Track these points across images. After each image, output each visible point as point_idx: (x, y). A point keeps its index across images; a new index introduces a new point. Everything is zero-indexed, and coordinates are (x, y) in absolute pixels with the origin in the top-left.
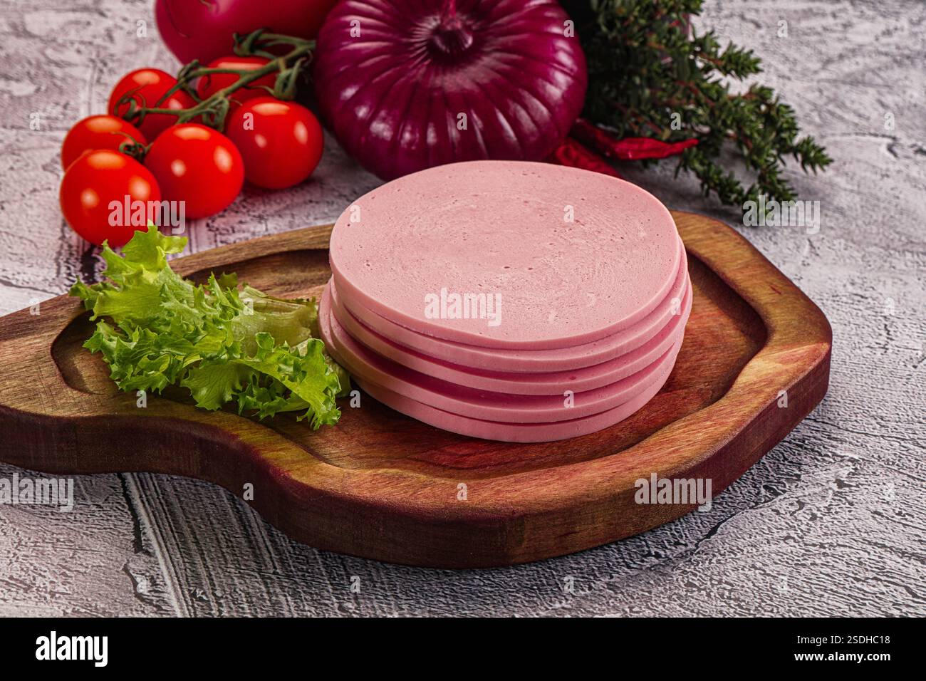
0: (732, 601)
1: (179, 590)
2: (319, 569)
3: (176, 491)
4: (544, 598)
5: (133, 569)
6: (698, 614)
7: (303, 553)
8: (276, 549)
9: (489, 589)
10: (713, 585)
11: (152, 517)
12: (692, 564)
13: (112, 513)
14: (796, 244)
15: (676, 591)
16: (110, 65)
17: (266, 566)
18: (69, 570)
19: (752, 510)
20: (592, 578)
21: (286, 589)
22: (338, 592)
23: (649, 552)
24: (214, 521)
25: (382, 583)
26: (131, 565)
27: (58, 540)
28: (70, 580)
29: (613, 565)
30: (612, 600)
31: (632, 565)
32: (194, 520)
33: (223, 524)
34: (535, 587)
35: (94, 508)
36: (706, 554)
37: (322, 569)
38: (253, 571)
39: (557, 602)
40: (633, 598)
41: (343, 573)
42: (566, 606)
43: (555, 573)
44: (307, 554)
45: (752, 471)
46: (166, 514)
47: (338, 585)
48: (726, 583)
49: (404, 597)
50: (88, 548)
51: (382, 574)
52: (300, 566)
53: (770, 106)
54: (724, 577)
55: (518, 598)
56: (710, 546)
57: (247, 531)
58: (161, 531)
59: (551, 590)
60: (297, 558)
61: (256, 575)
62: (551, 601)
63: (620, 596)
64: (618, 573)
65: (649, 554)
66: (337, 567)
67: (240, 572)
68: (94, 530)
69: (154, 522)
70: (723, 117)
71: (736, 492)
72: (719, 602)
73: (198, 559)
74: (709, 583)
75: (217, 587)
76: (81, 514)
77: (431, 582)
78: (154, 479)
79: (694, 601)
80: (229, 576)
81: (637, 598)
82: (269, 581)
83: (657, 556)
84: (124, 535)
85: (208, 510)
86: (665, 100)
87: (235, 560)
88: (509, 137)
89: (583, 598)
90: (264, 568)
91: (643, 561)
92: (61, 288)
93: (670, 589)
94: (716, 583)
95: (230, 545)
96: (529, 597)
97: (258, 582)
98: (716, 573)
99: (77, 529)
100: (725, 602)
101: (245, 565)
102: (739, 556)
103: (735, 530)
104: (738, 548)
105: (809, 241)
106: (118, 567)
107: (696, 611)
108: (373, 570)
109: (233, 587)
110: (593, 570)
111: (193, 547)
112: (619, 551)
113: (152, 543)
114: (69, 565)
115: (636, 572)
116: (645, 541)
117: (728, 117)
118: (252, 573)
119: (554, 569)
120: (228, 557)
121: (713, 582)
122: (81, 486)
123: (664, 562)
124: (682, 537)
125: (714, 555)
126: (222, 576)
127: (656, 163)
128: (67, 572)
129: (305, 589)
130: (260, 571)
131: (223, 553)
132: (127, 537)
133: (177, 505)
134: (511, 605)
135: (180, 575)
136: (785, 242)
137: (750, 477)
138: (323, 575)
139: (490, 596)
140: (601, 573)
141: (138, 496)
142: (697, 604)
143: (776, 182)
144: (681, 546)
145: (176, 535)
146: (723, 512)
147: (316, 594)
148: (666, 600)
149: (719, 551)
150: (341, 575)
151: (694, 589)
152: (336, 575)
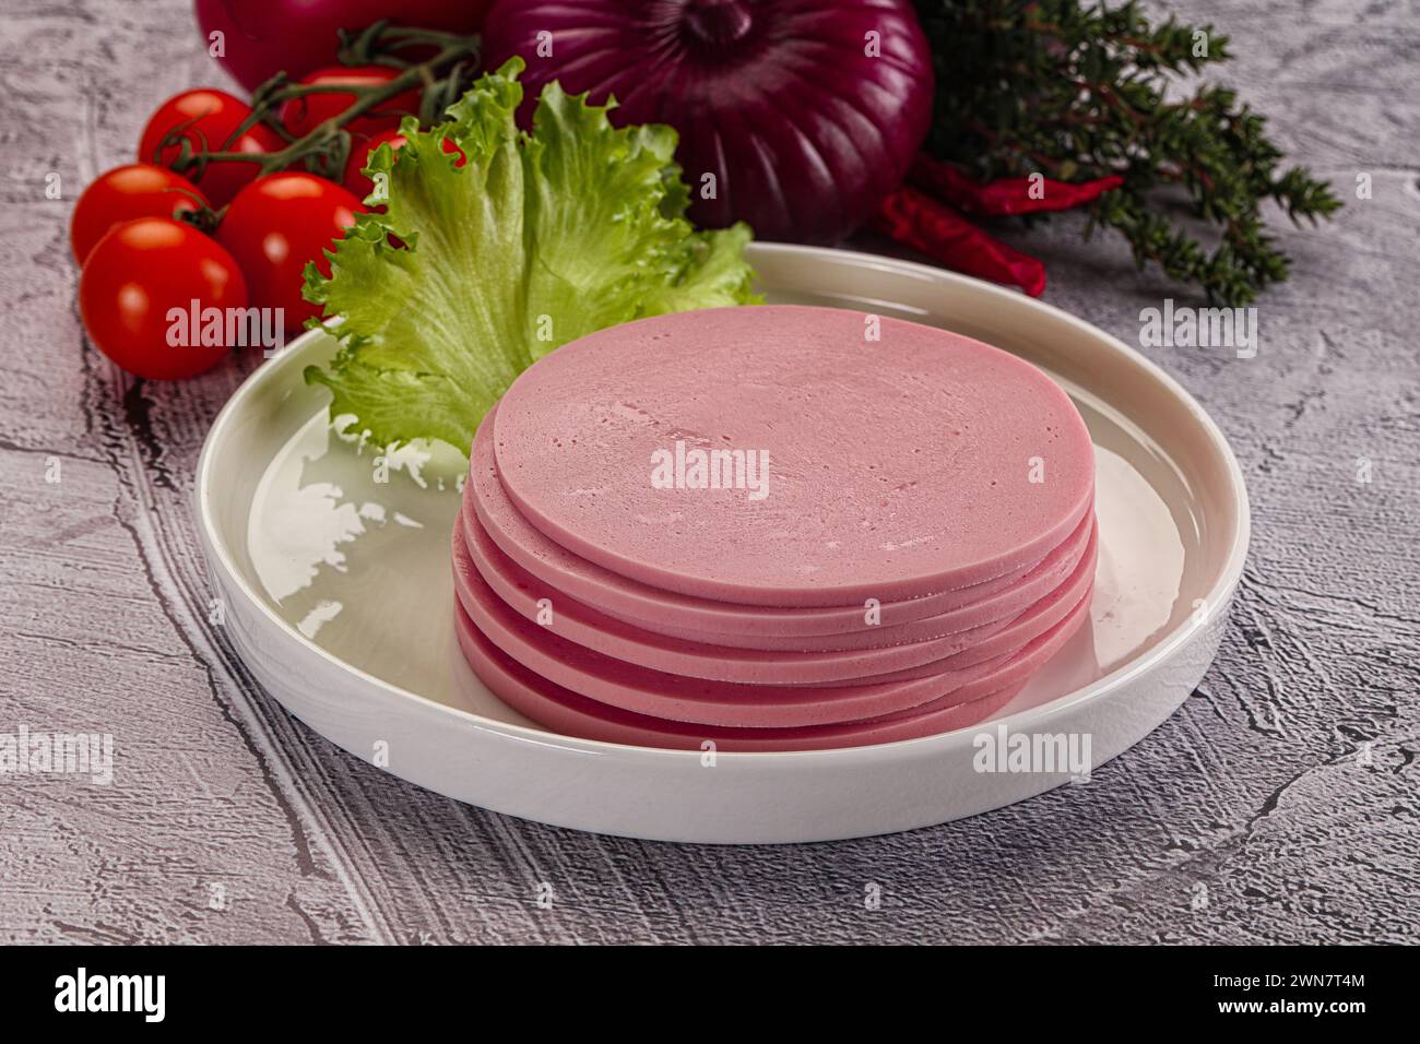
0: (1329, 918)
1: (390, 933)
2: (620, 889)
3: (352, 770)
4: (1011, 924)
5: (305, 902)
6: (1276, 939)
7: (588, 865)
8: (541, 859)
9: (916, 912)
10: (1291, 892)
11: (321, 816)
12: (1249, 858)
13: (250, 811)
14: (1301, 339)
15: (1232, 904)
16: (117, 96)
17: (530, 888)
18: (196, 908)
19: (1327, 767)
20: (1085, 887)
21: (572, 926)
22: (661, 927)
23: (1171, 840)
24: (427, 818)
25: (733, 909)
26: (300, 896)
27: (168, 860)
28: (200, 925)
29: (1116, 864)
30: (1127, 923)
31: (1148, 864)
32: (393, 817)
33: (442, 822)
34: (993, 907)
35: (220, 804)
36: (1267, 841)
37: (626, 890)
38: (510, 897)
39: (1035, 929)
40: (1161, 918)
41: (662, 895)
42: (1051, 935)
43: (1020, 881)
44: (595, 866)
45: (1313, 703)
46: (343, 810)
47: (658, 914)
48: (1312, 887)
49: (774, 931)
50: (222, 871)
51: (729, 894)
52: (588, 887)
53: (1233, 120)
54: (1307, 878)
55: (968, 925)
56: (1272, 827)
57: (485, 832)
58: (340, 839)
59: (1021, 910)
60: (580, 874)
61: (516, 903)
62: (1024, 929)
63: (1138, 915)
64: (1127, 877)
65: (1172, 845)
66: (651, 885)
67: (487, 901)
68: (225, 840)
69: (325, 823)
70: (1163, 137)
71: (1294, 737)
72: (1307, 919)
73: (411, 881)
74: (1283, 888)
75: (453, 926)
76: (199, 814)
77: (816, 905)
78: (312, 752)
79: (1265, 919)
80: (470, 907)
81: (1169, 918)
82: (539, 913)
83: (1187, 847)
84: (278, 846)
85: (413, 799)
86: (1054, 117)
87: (474, 881)
88: (821, 178)
89: (1077, 921)
90: (526, 892)
91: (1164, 857)
92: (98, 450)
93: (1221, 901)
94: (1295, 888)
95: (462, 856)
96: (986, 922)
97: (521, 916)
98: (1291, 872)
99: (196, 840)
100: (1318, 919)
101: (495, 889)
102: (1323, 842)
103: (1307, 800)
104: (1319, 830)
105: (1323, 334)
106: (279, 901)
107: (1271, 934)
108: (712, 888)
109: (480, 925)
110: (1084, 875)
111: (400, 862)
112: (1120, 840)
113: (328, 857)
114: (193, 900)
115: (1157, 876)
116: (1160, 823)
117: (1171, 137)
118: (508, 901)
119: (1017, 875)
120: (462, 876)
121: (1290, 886)
122: (191, 768)
123: (1200, 856)
124: (1220, 815)
125: (1282, 843)
126: (458, 908)
127: (1046, 220)
128: (193, 912)
129: (603, 924)
130: (521, 898)
131: (452, 870)
132: (286, 850)
133: (359, 795)
134: (958, 937)
135: (385, 909)
136: (1283, 337)
137: (1313, 713)
138: (629, 900)
139: (919, 924)
140: (1098, 879)
141: (290, 782)
142: (1271, 924)
143: (1255, 241)
144: (1222, 830)
145: (367, 843)
146: (1280, 771)
147: (625, 932)
148: (1218, 919)
149: (1288, 835)
150: (660, 898)
151: (1261, 899)
152: (651, 899)
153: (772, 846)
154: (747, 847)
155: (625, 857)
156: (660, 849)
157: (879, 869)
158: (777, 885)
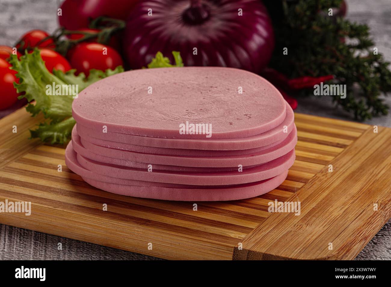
2: (30, 251)
7: (25, 243)
8: (10, 240)
37: (32, 251)
44: (26, 244)
51: (66, 256)
52: (19, 249)
60: (20, 245)
66: (41, 250)
138: (30, 254)
152: (38, 254)
153: (92, 244)
154: (83, 242)
155: (39, 242)
156: (53, 241)
157: (125, 254)
158: (85, 255)
